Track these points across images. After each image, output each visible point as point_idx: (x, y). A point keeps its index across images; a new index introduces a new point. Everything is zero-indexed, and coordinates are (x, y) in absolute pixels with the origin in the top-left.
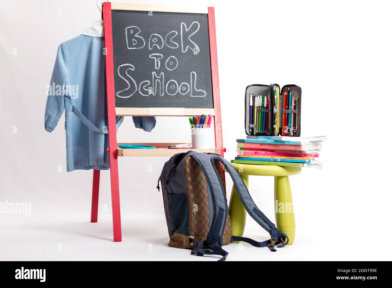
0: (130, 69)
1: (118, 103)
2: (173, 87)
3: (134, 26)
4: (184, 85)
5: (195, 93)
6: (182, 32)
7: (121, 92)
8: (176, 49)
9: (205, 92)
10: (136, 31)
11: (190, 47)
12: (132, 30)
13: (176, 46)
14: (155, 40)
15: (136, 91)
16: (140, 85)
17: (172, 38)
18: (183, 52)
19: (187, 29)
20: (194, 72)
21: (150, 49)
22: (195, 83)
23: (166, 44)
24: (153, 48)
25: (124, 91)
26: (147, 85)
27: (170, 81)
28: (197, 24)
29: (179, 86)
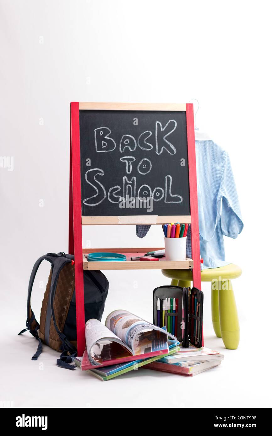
0: (98, 174)
1: (85, 211)
2: (145, 193)
3: (104, 127)
4: (157, 191)
5: (169, 199)
6: (156, 132)
7: (89, 200)
8: (149, 151)
9: (181, 197)
10: (106, 132)
11: (165, 148)
12: (102, 132)
13: (151, 147)
14: (127, 142)
15: (105, 198)
16: (109, 192)
17: (146, 139)
18: (158, 154)
19: (163, 128)
20: (170, 176)
21: (121, 151)
22: (170, 187)
23: (139, 146)
24: (124, 150)
25: (91, 198)
26: (117, 191)
27: (143, 186)
28: (174, 123)
29: (152, 192)
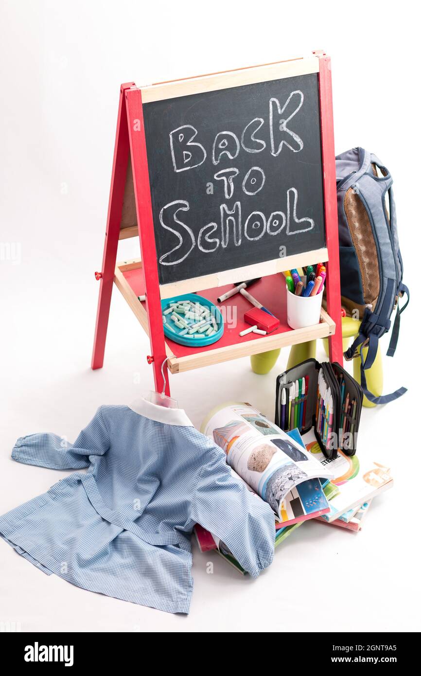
0: (180, 209)
1: (163, 275)
2: (256, 225)
3: (185, 126)
4: (275, 217)
5: (294, 226)
6: (271, 117)
7: (168, 256)
8: (261, 152)
9: (311, 221)
10: (188, 133)
11: (286, 143)
12: (182, 135)
13: (261, 146)
14: (224, 144)
15: (193, 247)
16: (200, 235)
17: (254, 133)
18: (275, 155)
19: (281, 109)
20: (294, 189)
21: (215, 163)
22: (295, 208)
23: (244, 148)
24: (220, 160)
25: (172, 251)
26: (212, 232)
27: (252, 214)
28: (299, 95)
29: (267, 221)
